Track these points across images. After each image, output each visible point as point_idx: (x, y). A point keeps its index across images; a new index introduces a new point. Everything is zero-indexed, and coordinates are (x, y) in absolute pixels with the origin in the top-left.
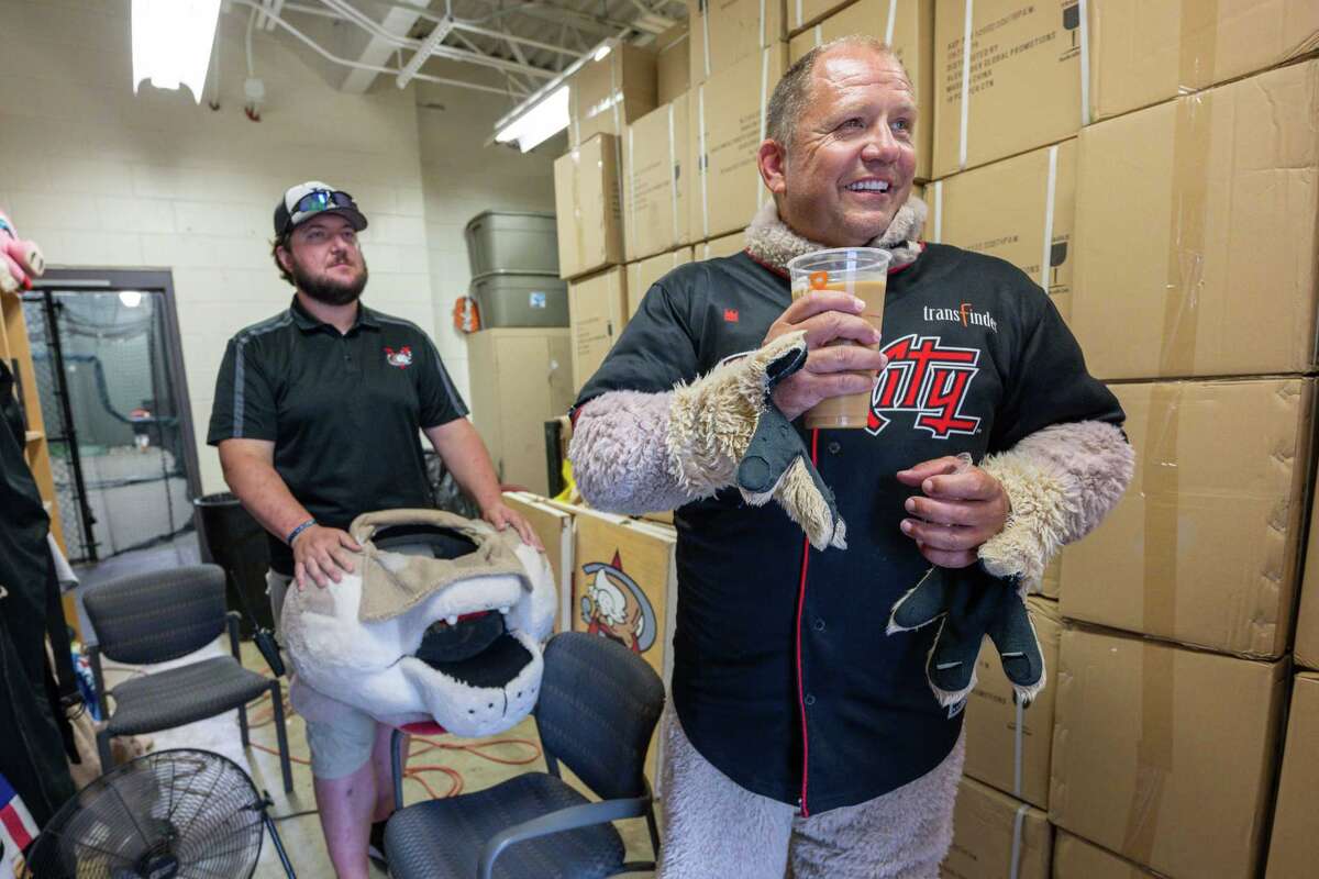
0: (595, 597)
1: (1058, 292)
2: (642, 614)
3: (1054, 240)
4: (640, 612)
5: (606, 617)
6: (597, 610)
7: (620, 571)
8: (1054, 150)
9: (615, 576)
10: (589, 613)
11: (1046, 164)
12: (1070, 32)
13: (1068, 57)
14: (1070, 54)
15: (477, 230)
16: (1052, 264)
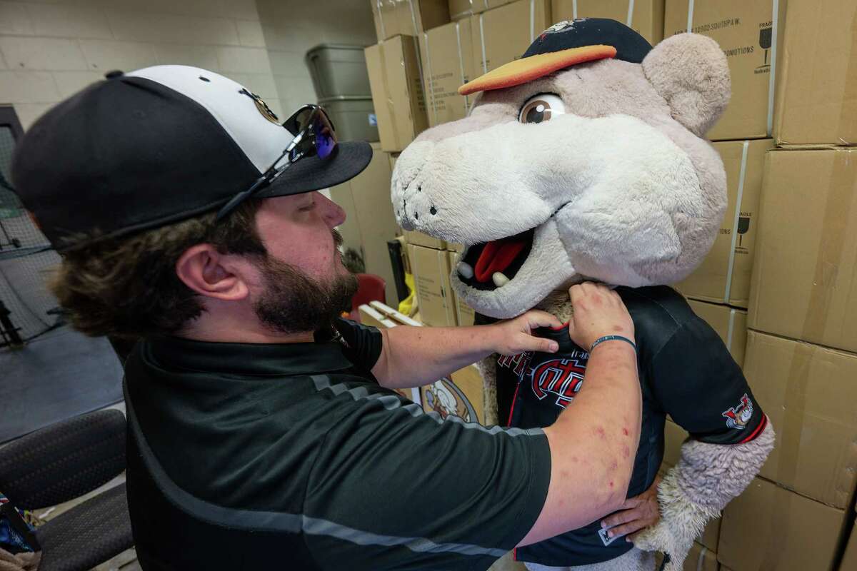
0: (435, 393)
1: (741, 252)
2: (468, 413)
3: (741, 214)
4: (467, 411)
5: (444, 408)
6: (437, 402)
7: (451, 381)
8: (746, 144)
9: (447, 383)
10: (433, 402)
11: (739, 155)
12: (764, 50)
13: (761, 71)
14: (763, 69)
15: (316, 58)
16: (738, 232)
